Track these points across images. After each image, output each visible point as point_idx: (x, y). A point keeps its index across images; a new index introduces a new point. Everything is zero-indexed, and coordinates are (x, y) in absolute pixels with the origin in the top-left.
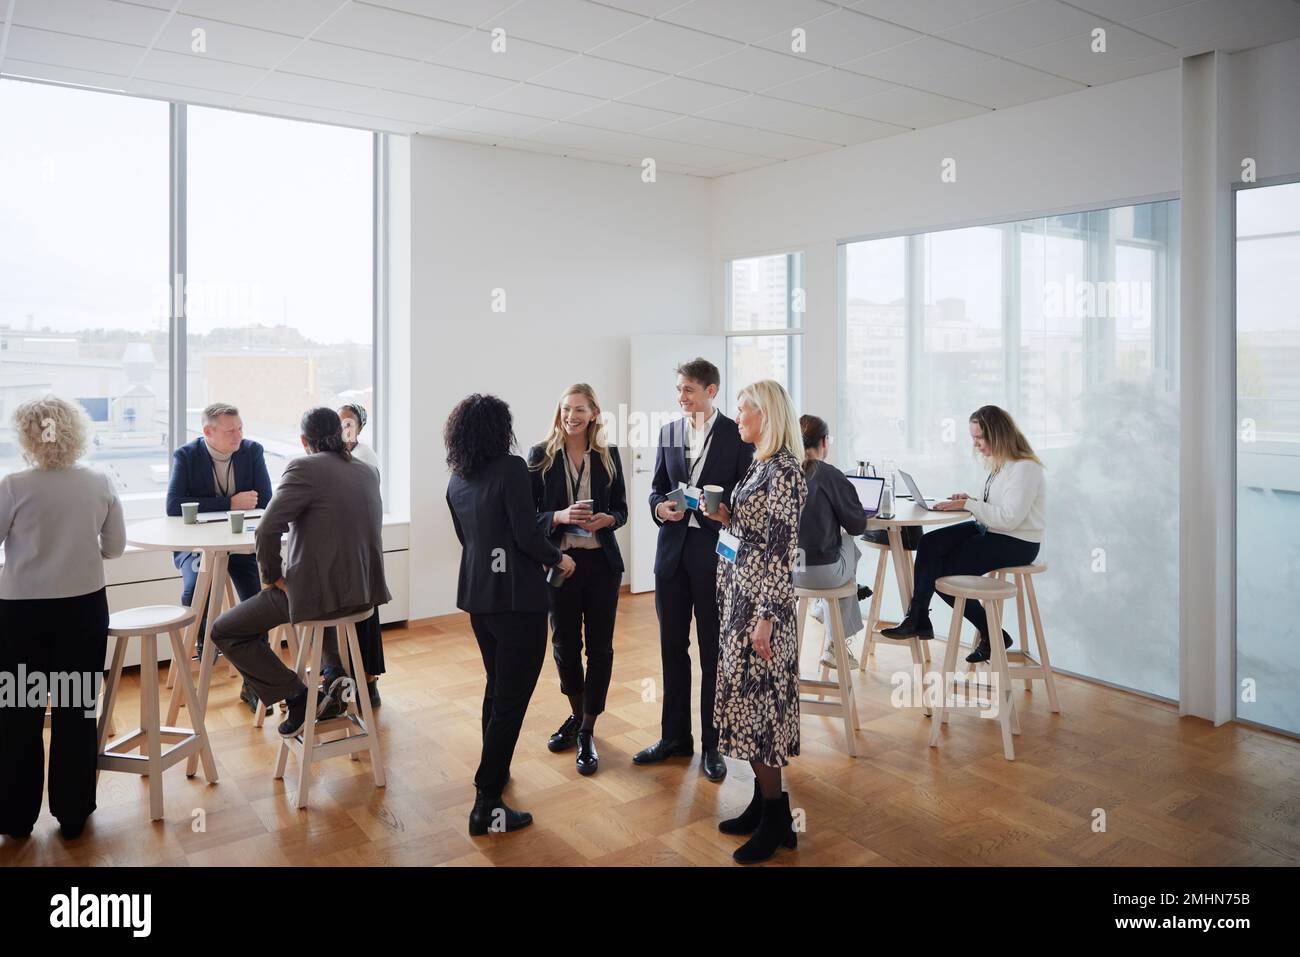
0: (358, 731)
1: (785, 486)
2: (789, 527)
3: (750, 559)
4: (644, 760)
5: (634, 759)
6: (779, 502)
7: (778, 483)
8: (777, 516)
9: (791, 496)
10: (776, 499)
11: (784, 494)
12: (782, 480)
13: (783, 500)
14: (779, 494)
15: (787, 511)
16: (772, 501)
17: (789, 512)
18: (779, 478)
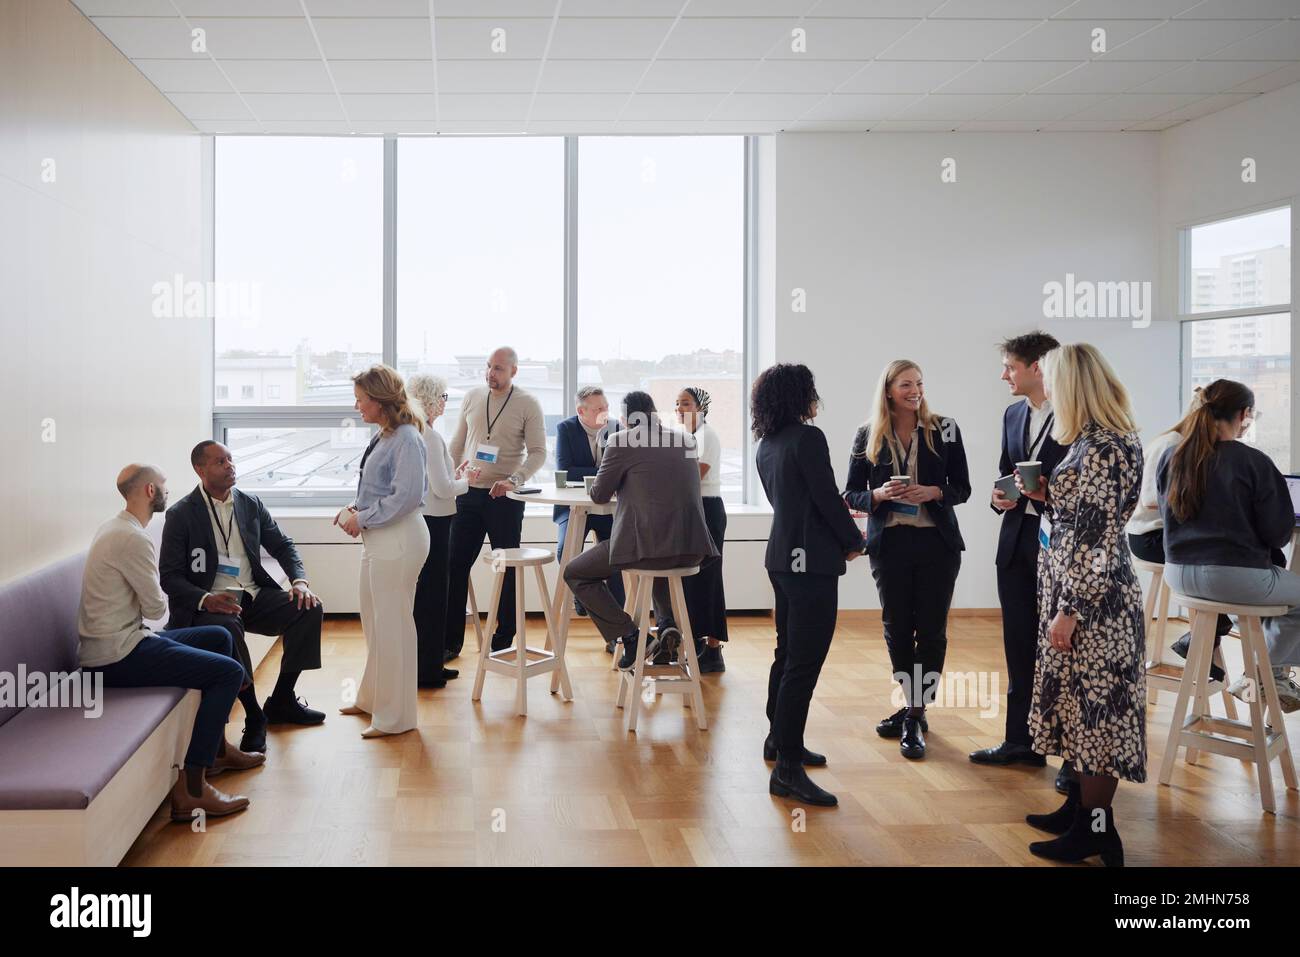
0: (686, 677)
1: (1100, 465)
2: (1105, 513)
3: (1064, 540)
4: (981, 759)
5: (971, 757)
6: (1091, 483)
7: (1091, 461)
8: (1088, 500)
9: (1109, 477)
10: (1088, 480)
11: (1099, 474)
12: (1096, 458)
13: (1097, 481)
14: (1092, 474)
15: (1103, 494)
16: (1083, 482)
17: (1104, 495)
18: (1092, 456)
